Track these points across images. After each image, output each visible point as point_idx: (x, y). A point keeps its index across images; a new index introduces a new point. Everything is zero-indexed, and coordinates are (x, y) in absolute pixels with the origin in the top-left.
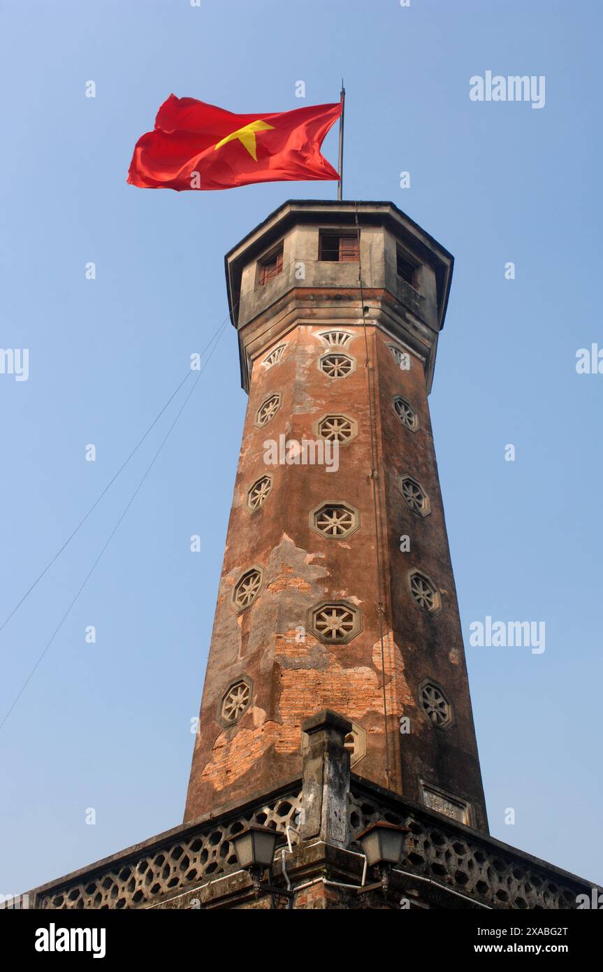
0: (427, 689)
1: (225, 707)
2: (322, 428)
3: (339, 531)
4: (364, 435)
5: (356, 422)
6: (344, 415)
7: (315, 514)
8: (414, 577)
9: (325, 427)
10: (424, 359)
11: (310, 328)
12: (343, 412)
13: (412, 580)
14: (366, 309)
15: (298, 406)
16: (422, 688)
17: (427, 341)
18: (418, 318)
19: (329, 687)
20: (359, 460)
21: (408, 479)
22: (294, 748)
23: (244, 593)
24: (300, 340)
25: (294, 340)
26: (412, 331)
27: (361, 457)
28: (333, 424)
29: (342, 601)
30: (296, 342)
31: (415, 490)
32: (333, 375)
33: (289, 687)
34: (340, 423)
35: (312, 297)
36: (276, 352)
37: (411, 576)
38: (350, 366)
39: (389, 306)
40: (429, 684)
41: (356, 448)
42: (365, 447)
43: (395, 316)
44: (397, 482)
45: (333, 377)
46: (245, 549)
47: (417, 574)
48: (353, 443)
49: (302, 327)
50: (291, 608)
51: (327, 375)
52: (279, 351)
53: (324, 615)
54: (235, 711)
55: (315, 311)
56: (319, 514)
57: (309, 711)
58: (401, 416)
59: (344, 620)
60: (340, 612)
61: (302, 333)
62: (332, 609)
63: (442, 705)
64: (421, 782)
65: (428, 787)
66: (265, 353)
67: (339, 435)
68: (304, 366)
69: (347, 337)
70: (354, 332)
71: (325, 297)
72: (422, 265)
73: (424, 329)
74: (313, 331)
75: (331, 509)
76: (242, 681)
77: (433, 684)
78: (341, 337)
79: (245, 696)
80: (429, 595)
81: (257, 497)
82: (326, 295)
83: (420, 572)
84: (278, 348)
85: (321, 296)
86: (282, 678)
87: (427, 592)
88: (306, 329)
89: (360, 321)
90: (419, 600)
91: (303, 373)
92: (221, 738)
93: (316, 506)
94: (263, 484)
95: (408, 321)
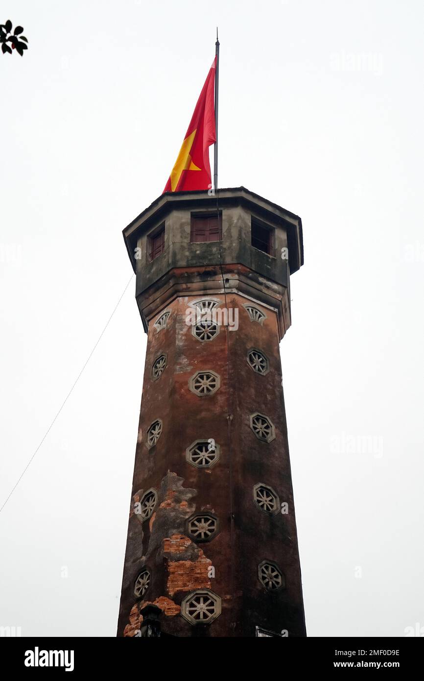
0: (265, 567)
1: (136, 588)
2: (196, 383)
3: (207, 462)
4: (224, 387)
5: (219, 376)
6: (211, 371)
7: (190, 451)
8: (260, 489)
9: (198, 381)
10: (276, 310)
11: (186, 298)
12: (209, 369)
13: (257, 492)
14: (227, 280)
15: (178, 367)
16: (261, 567)
17: (278, 295)
18: (269, 279)
19: (199, 571)
20: (221, 407)
21: (258, 415)
22: (177, 612)
23: (146, 508)
24: (179, 310)
25: (175, 309)
26: (265, 291)
27: (222, 404)
28: (203, 379)
29: (208, 512)
30: (176, 312)
31: (264, 422)
32: (203, 338)
33: (173, 573)
34: (208, 377)
35: (186, 275)
36: (164, 316)
37: (256, 490)
38: (215, 329)
39: (244, 276)
40: (266, 563)
41: (219, 398)
42: (225, 396)
43: (250, 282)
44: (249, 420)
45: (203, 341)
46: (146, 476)
47: (261, 487)
48: (216, 394)
49: (180, 298)
50: (174, 519)
51: (199, 338)
52: (166, 316)
53: (196, 522)
54: (142, 589)
55: (189, 285)
56: (193, 450)
57: (186, 588)
58: (254, 365)
59: (209, 525)
60: (206, 520)
61: (181, 303)
62: (201, 518)
63: (276, 576)
64: (257, 627)
65: (262, 630)
66: (157, 316)
67: (207, 387)
68: (182, 332)
69: (214, 304)
70: (219, 300)
71: (196, 274)
72: (274, 228)
73: (275, 287)
74: (189, 301)
75: (201, 445)
76: (146, 570)
77: (270, 563)
78: (209, 304)
79: (147, 580)
80: (271, 501)
81: (153, 436)
82: (197, 272)
83: (263, 485)
84: (165, 313)
85: (194, 273)
86: (169, 568)
87: (270, 498)
88: (184, 300)
89: (222, 291)
90: (262, 506)
91: (181, 338)
92: (134, 608)
93: (191, 444)
94: (156, 427)
95: (261, 284)
